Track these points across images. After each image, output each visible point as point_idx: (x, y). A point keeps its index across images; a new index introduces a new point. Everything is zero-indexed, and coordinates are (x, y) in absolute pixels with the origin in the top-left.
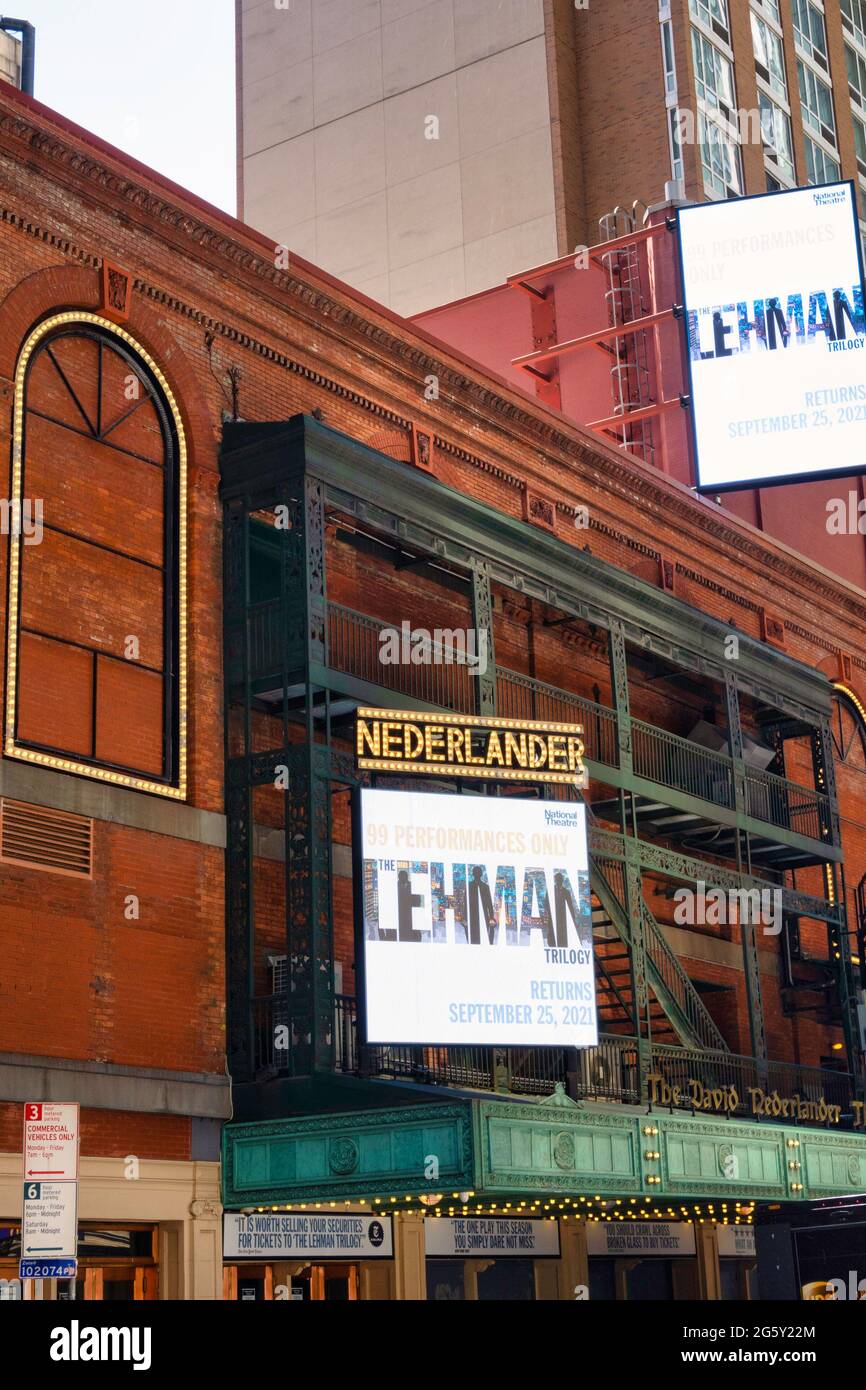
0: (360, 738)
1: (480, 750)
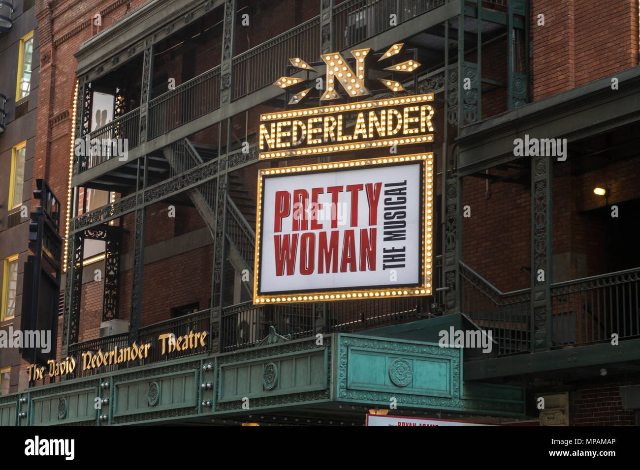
0: (261, 137)
1: (348, 130)
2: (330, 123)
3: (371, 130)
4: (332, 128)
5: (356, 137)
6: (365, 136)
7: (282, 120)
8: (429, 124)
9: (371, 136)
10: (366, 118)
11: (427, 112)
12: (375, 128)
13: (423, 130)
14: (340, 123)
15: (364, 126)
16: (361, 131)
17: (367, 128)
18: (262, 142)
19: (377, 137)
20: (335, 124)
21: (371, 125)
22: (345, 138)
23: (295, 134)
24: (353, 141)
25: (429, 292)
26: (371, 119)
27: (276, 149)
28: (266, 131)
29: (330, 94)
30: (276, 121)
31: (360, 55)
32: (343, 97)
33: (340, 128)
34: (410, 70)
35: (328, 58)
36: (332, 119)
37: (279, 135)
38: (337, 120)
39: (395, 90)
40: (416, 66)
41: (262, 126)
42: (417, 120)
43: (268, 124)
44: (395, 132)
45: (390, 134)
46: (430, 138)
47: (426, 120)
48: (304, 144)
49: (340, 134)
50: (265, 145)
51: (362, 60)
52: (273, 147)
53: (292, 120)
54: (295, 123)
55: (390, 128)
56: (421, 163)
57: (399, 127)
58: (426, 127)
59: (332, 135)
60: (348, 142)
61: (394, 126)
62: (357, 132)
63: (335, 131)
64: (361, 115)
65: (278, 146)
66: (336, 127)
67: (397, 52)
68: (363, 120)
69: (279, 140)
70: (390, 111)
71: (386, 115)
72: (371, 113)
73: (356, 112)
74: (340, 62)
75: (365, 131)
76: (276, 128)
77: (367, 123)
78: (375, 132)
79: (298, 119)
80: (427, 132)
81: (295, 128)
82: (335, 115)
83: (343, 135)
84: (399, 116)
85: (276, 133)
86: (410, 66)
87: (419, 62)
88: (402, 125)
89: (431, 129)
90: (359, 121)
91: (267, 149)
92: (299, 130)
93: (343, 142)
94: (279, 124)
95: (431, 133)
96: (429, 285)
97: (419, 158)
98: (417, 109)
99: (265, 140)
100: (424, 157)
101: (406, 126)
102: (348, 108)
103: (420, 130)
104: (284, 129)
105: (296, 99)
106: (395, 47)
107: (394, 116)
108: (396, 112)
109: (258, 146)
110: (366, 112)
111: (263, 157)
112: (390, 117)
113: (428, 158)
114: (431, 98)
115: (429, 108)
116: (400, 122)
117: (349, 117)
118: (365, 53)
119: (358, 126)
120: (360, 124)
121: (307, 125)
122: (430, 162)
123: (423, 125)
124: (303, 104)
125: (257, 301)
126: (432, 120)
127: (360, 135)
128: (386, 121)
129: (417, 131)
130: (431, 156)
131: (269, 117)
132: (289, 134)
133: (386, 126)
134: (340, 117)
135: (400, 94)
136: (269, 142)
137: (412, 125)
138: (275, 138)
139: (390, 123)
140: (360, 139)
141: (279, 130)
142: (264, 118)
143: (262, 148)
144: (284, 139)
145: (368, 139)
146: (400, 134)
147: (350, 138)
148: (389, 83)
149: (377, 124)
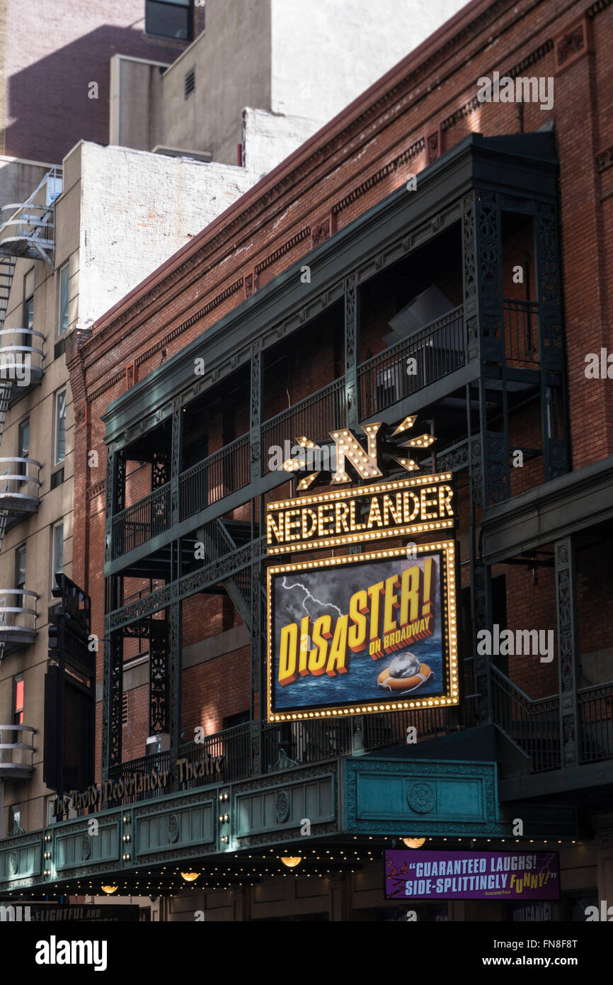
2: (342, 510)
3: (386, 517)
4: (344, 516)
5: (370, 525)
6: (380, 524)
7: (290, 509)
8: (449, 507)
9: (386, 523)
10: (381, 502)
11: (446, 493)
12: (390, 513)
13: (442, 514)
14: (353, 509)
15: (378, 512)
16: (375, 519)
17: (382, 514)
18: (269, 535)
19: (392, 524)
20: (347, 510)
21: (386, 510)
22: (359, 527)
23: (305, 524)
24: (367, 530)
25: (455, 701)
26: (386, 504)
27: (285, 543)
28: (273, 522)
29: (340, 475)
30: (284, 511)
31: (372, 431)
32: (355, 478)
33: (353, 516)
34: (426, 445)
35: (336, 435)
36: (344, 505)
37: (288, 526)
38: (349, 506)
39: (411, 468)
40: (431, 440)
41: (269, 517)
42: (435, 503)
43: (275, 514)
44: (413, 517)
45: (407, 520)
46: (450, 523)
47: (444, 502)
48: (315, 536)
49: (353, 522)
50: (274, 538)
51: (373, 436)
52: (282, 540)
53: (301, 508)
54: (304, 511)
55: (406, 513)
56: (440, 552)
57: (416, 512)
58: (446, 511)
59: (345, 523)
60: (362, 531)
61: (411, 511)
62: (371, 519)
63: (348, 519)
64: (375, 500)
65: (288, 539)
66: (349, 515)
67: (411, 425)
68: (377, 506)
69: (288, 532)
70: (406, 494)
71: (402, 499)
72: (386, 498)
73: (370, 496)
74: (350, 439)
75: (379, 518)
76: (284, 518)
77: (381, 508)
78: (391, 519)
79: (307, 507)
80: (447, 517)
81: (304, 517)
82: (347, 501)
83: (356, 523)
84: (416, 499)
85: (284, 524)
86: (425, 441)
87: (435, 436)
88: (420, 509)
89: (451, 513)
90: (373, 506)
91: (275, 542)
92: (309, 520)
93: (357, 531)
94: (288, 514)
95: (451, 517)
96: (455, 694)
97: (439, 547)
98: (435, 490)
99: (272, 532)
100: (445, 546)
101: (424, 511)
102: (360, 492)
103: (438, 514)
104: (293, 519)
105: (304, 484)
106: (409, 419)
107: (411, 499)
108: (412, 495)
109: (266, 539)
110: (380, 496)
111: (271, 551)
112: (406, 501)
113: (449, 547)
114: (449, 476)
115: (448, 488)
116: (417, 505)
117: (363, 502)
118: (376, 428)
119: (372, 513)
120: (374, 510)
121: (317, 514)
122: (452, 551)
123: (442, 508)
124: (312, 489)
125: (272, 719)
126: (451, 503)
127: (375, 523)
128: (402, 505)
129: (435, 515)
130: (451, 544)
131: (276, 506)
132: (298, 524)
133: (402, 511)
134: (353, 503)
135: (415, 474)
136: (277, 534)
137: (430, 509)
138: (284, 530)
139: (406, 507)
140: (375, 527)
141: (288, 520)
142: (271, 507)
143: (270, 542)
144: (293, 531)
145: (384, 527)
146: (418, 520)
147: (364, 526)
148: (403, 462)
149: (392, 509)
